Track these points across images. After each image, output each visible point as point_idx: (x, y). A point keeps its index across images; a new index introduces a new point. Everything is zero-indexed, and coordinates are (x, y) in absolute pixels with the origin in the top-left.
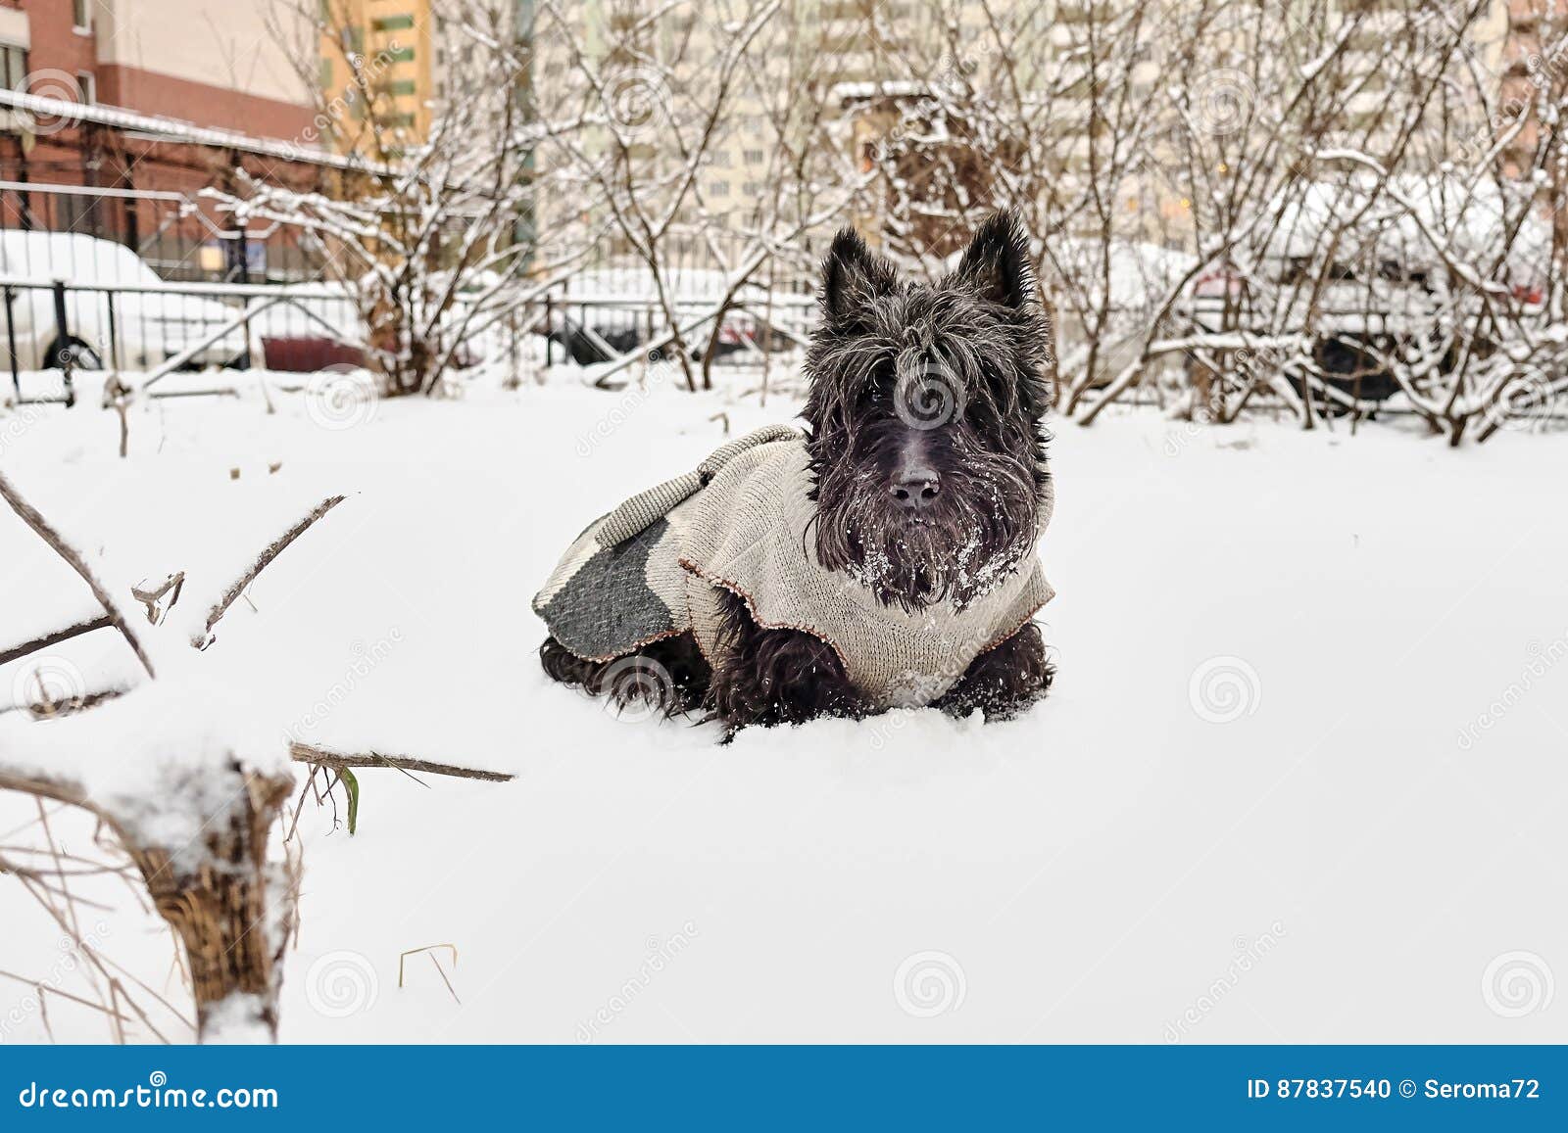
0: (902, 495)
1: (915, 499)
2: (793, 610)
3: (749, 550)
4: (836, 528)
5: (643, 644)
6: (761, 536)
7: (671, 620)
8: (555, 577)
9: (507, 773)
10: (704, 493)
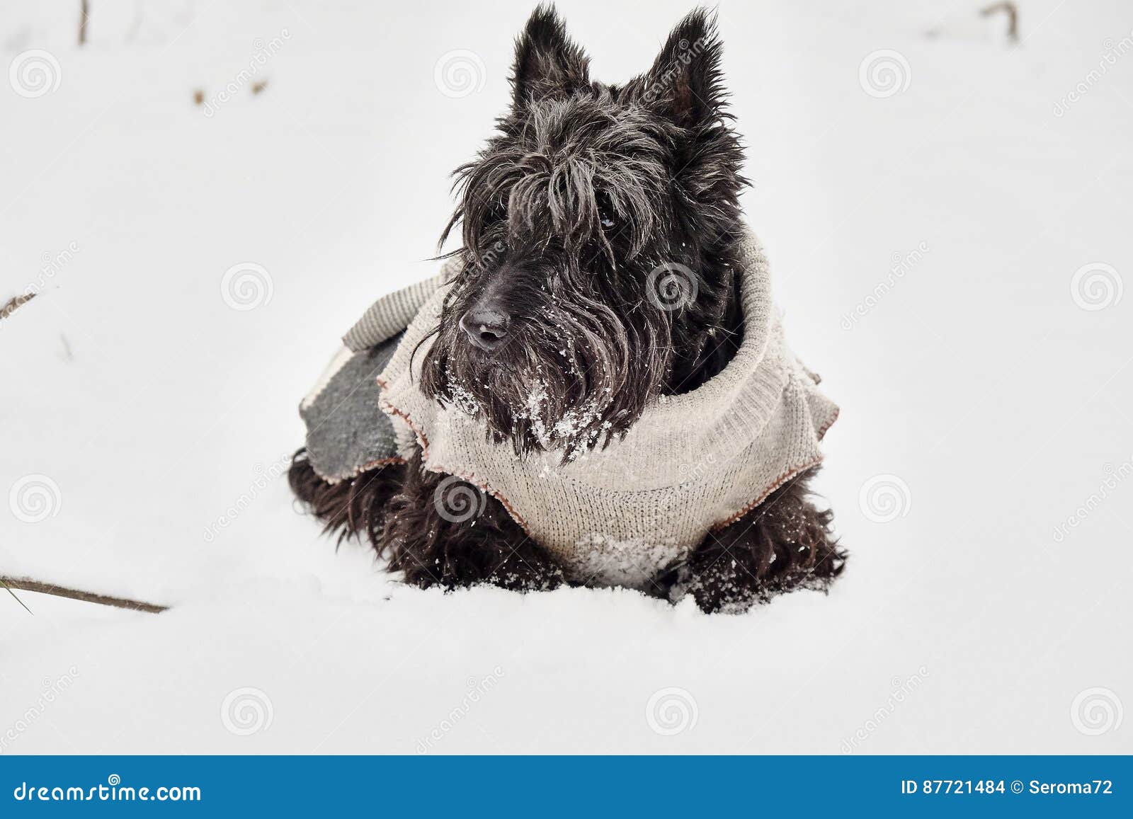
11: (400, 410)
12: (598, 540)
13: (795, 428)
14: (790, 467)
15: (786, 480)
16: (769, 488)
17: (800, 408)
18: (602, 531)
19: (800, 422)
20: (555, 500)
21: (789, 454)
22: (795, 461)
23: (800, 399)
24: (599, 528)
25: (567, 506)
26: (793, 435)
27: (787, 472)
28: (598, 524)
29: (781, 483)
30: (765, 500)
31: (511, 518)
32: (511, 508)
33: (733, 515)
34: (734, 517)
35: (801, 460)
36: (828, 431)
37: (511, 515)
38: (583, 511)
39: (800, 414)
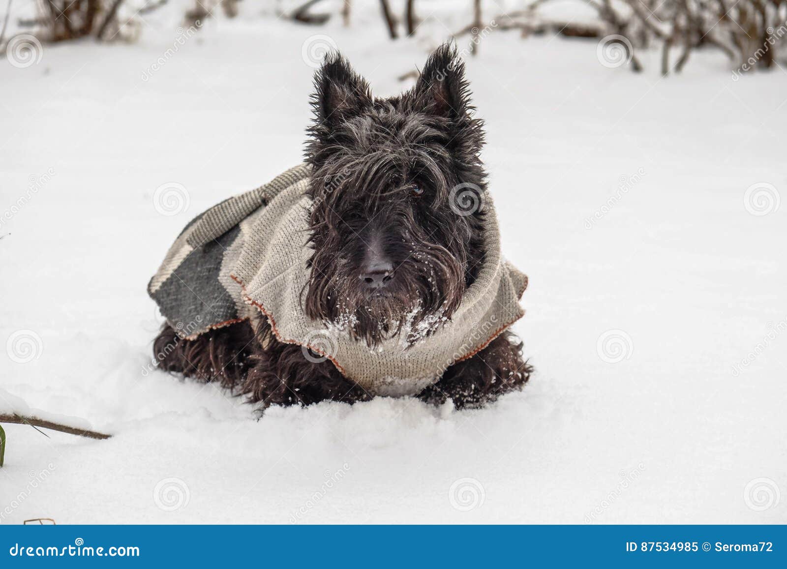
0: (369, 280)
1: (378, 284)
2: (301, 332)
3: (274, 280)
4: (319, 293)
5: (214, 328)
6: (285, 270)
7: (237, 310)
8: (162, 268)
9: (103, 432)
10: (264, 211)
11: (256, 302)
12: (389, 380)
13: (504, 298)
14: (503, 324)
15: (501, 332)
16: (491, 338)
17: (507, 284)
18: (391, 374)
19: (507, 293)
20: (363, 358)
21: (502, 315)
22: (507, 319)
23: (506, 278)
24: (390, 373)
25: (371, 361)
26: (504, 302)
27: (502, 327)
28: (390, 370)
29: (499, 334)
30: (489, 345)
31: (337, 369)
32: (337, 363)
33: (468, 354)
34: (468, 355)
35: (510, 319)
36: (524, 293)
37: (337, 367)
38: (381, 363)
39: (507, 288)
